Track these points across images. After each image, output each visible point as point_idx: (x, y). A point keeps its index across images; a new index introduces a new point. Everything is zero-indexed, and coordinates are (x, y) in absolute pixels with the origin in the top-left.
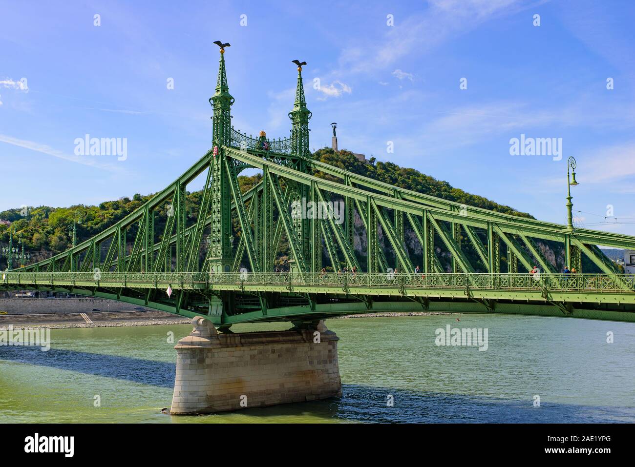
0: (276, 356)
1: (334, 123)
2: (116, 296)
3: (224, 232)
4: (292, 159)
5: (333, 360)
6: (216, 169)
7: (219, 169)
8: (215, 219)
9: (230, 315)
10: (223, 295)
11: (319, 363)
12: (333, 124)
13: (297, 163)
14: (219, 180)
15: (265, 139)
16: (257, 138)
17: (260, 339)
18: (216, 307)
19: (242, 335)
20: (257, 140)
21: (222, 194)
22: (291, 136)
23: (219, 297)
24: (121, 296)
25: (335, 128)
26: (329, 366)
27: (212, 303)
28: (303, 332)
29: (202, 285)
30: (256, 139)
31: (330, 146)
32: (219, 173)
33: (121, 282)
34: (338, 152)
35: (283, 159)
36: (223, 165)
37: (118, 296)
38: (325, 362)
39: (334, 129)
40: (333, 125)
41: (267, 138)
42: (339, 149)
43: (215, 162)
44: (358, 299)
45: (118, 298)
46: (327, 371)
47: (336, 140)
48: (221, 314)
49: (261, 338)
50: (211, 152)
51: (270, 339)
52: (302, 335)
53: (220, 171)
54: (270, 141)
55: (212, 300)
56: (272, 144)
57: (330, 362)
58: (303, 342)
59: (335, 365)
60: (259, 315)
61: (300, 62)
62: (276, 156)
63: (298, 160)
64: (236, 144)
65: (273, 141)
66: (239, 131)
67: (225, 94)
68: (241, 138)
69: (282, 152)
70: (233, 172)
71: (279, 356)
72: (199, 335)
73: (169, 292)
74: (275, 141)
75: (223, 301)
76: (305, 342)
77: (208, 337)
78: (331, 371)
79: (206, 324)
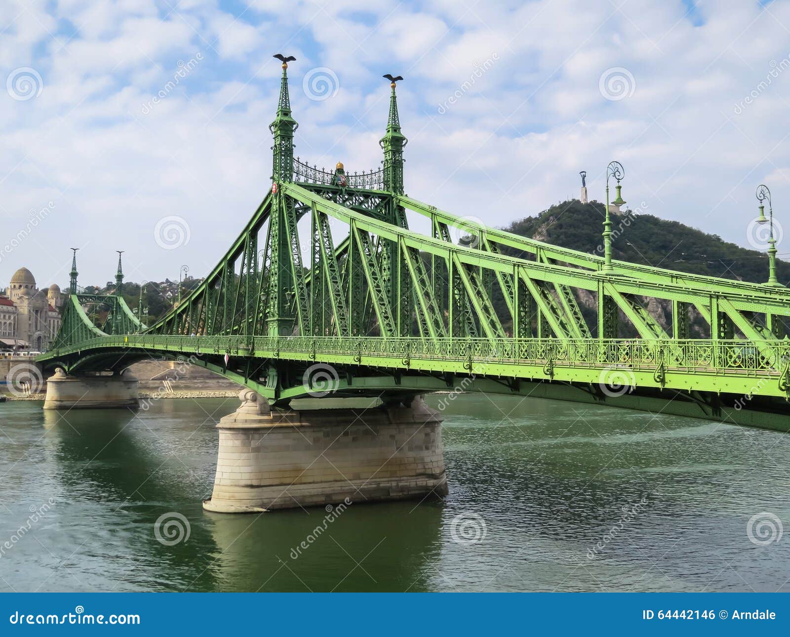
0: (349, 439)
3: (281, 288)
5: (432, 446)
6: (275, 210)
9: (286, 387)
11: (411, 449)
13: (386, 201)
14: (277, 223)
15: (343, 172)
16: (332, 171)
18: (272, 379)
20: (332, 174)
21: (279, 241)
22: (380, 168)
23: (273, 366)
25: (584, 177)
26: (425, 453)
27: (270, 374)
28: (389, 410)
29: (248, 352)
30: (330, 173)
32: (277, 215)
36: (281, 205)
38: (419, 448)
40: (582, 174)
41: (346, 172)
43: (274, 202)
46: (422, 459)
48: (275, 388)
50: (271, 191)
51: (340, 418)
52: (388, 414)
53: (278, 212)
54: (349, 175)
55: (268, 370)
57: (427, 448)
58: (387, 423)
59: (433, 452)
63: (388, 198)
64: (302, 179)
65: (354, 175)
66: (307, 163)
67: (286, 118)
68: (310, 172)
69: (375, 189)
70: (290, 213)
71: (354, 439)
72: (246, 412)
73: (226, 359)
74: (357, 174)
75: (278, 372)
76: (391, 423)
77: (258, 414)
78: (427, 460)
79: (255, 398)
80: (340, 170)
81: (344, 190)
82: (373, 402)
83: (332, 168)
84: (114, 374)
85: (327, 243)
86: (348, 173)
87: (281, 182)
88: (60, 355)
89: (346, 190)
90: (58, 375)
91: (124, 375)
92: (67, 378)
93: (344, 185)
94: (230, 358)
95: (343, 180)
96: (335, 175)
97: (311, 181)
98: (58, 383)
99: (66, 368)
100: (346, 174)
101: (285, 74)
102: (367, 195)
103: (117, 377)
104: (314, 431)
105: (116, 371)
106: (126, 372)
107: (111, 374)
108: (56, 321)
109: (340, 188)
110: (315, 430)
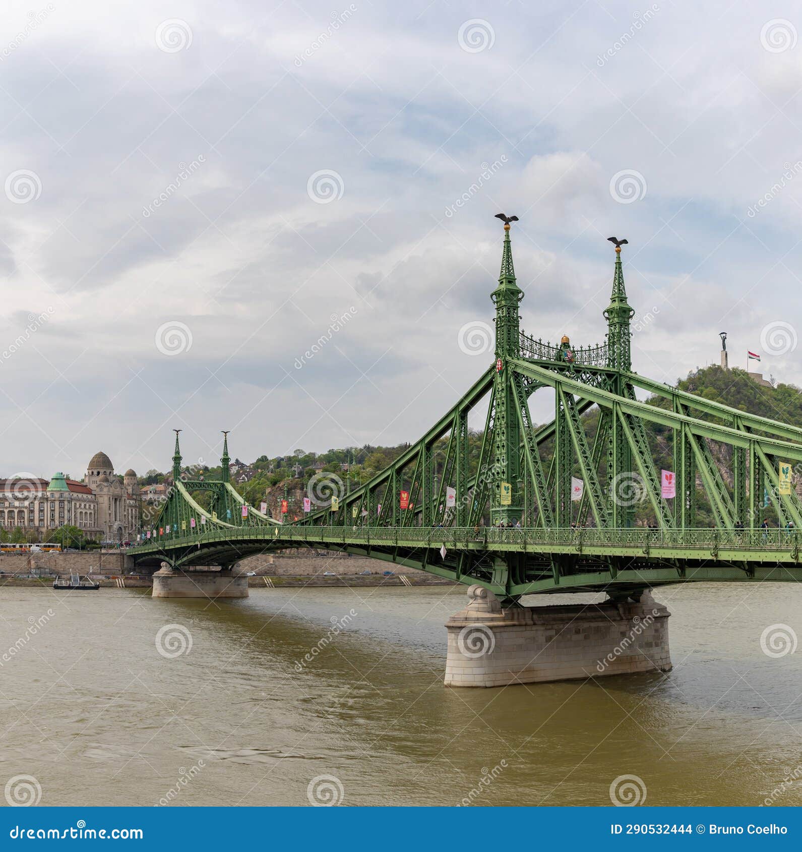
0: (581, 636)
1: (724, 333)
2: (392, 556)
3: (510, 475)
4: (606, 374)
5: (661, 643)
6: (500, 389)
7: (503, 389)
8: (499, 456)
9: (517, 583)
10: (509, 557)
11: (641, 646)
12: (722, 333)
13: (613, 379)
14: (503, 403)
15: (569, 347)
16: (557, 345)
17: (560, 615)
18: (500, 574)
19: (534, 610)
20: (557, 349)
21: (507, 423)
22: (605, 342)
23: (503, 560)
24: (397, 557)
25: (724, 339)
26: (655, 650)
27: (496, 567)
28: (619, 605)
29: (478, 544)
30: (555, 347)
31: (719, 362)
32: (503, 395)
33: (392, 539)
34: (728, 370)
35: (594, 374)
36: (509, 383)
37: (394, 557)
38: (649, 645)
39: (724, 341)
40: (722, 335)
41: (571, 346)
42: (730, 367)
43: (499, 380)
44: (666, 563)
45: (394, 559)
46: (652, 656)
47: (726, 354)
48: (505, 582)
49: (561, 613)
50: (493, 367)
52: (618, 610)
53: (505, 391)
54: (575, 349)
55: (496, 564)
56: (578, 356)
57: (657, 645)
58: (618, 619)
59: (663, 648)
60: (550, 584)
61: (619, 240)
62: (599, 372)
63: (614, 375)
64: (528, 354)
65: (580, 349)
66: (532, 336)
67: (510, 287)
68: (536, 347)
69: (593, 365)
70: (520, 392)
71: (586, 638)
72: (477, 609)
73: (443, 553)
74: (583, 349)
75: (508, 566)
76: (622, 619)
77: (489, 612)
78: (657, 657)
79: (485, 595)
80: (566, 344)
81: (571, 366)
82: (601, 597)
83: (556, 342)
84: (222, 569)
85: (526, 422)
86: (573, 347)
87: (508, 358)
88: (166, 548)
89: (574, 366)
90: (164, 570)
91: (233, 570)
92: (173, 574)
93: (570, 361)
94: (449, 551)
95: (570, 355)
96: (561, 350)
97: (536, 357)
98: (165, 580)
99: (172, 562)
100: (572, 349)
101: (507, 236)
102: (594, 372)
103: (226, 572)
104: (546, 629)
105: (224, 565)
106: (235, 566)
107: (219, 568)
108: (134, 510)
109: (568, 364)
110: (548, 627)
